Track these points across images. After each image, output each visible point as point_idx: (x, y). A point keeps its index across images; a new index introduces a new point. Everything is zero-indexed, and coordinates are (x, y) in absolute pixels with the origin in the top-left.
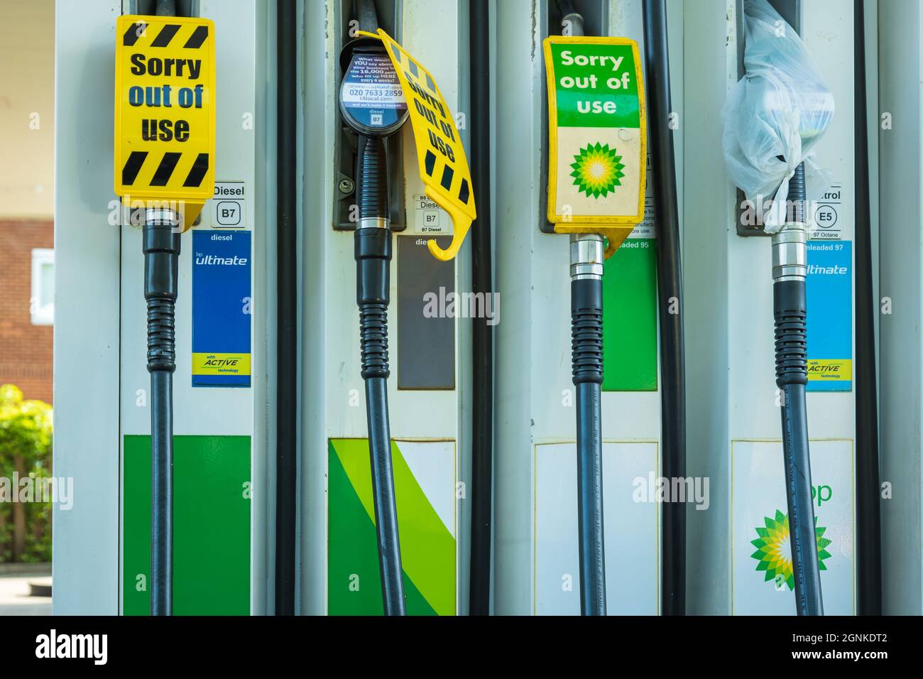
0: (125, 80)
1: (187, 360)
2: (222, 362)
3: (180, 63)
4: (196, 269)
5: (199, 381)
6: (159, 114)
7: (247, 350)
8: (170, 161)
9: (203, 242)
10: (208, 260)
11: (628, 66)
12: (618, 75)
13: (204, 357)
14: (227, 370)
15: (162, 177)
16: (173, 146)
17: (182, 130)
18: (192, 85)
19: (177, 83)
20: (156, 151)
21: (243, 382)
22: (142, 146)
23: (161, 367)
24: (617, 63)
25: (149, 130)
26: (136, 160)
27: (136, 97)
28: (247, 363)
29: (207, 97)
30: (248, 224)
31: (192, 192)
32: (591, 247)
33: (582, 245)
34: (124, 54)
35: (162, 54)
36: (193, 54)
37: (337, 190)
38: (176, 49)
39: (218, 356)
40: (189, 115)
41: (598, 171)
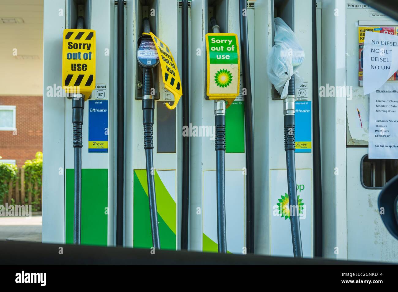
0: (66, 51)
1: (86, 144)
2: (98, 144)
3: (84, 45)
4: (90, 113)
5: (91, 151)
6: (77, 62)
7: (107, 140)
8: (81, 77)
9: (92, 104)
10: (94, 110)
11: (234, 43)
12: (231, 46)
13: (92, 142)
14: (100, 147)
15: (78, 83)
16: (82, 72)
17: (84, 67)
18: (88, 52)
19: (83, 51)
20: (76, 74)
21: (105, 151)
22: (71, 73)
23: (78, 146)
24: (230, 42)
25: (74, 67)
26: (69, 77)
27: (69, 56)
28: (107, 145)
29: (93, 56)
30: (107, 98)
31: (88, 88)
32: (222, 104)
33: (218, 104)
34: (65, 42)
35: (78, 42)
36: (88, 42)
37: (137, 86)
38: (83, 40)
39: (97, 142)
40: (87, 62)
41: (224, 78)
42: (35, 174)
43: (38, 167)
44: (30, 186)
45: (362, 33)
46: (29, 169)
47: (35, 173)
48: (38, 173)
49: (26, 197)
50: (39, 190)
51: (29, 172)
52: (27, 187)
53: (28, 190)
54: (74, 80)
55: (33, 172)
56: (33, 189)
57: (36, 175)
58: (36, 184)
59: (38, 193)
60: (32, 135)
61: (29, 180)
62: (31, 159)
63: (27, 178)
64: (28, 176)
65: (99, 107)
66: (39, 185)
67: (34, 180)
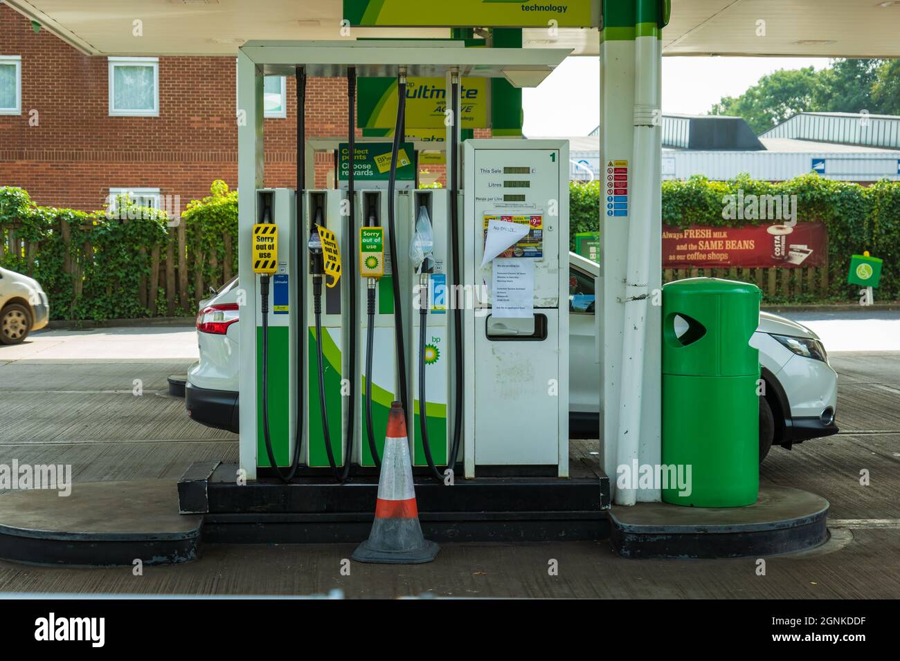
0: (255, 243)
1: (272, 307)
2: (281, 308)
3: (269, 238)
4: (275, 285)
5: (275, 313)
6: (263, 251)
7: (288, 305)
8: (266, 263)
9: (276, 277)
10: (277, 282)
11: (380, 236)
12: (377, 238)
13: (277, 306)
14: (282, 310)
15: (264, 266)
16: (267, 259)
17: (269, 255)
18: (271, 244)
19: (268, 243)
20: (263, 260)
21: (287, 313)
22: (259, 259)
23: (265, 311)
24: (378, 234)
25: (261, 256)
26: (258, 263)
27: (258, 247)
28: (288, 308)
29: (276, 247)
30: (287, 272)
31: (271, 269)
32: (372, 281)
33: (370, 280)
34: (255, 236)
35: (264, 236)
36: (271, 235)
37: (310, 264)
38: (268, 234)
39: (280, 306)
40: (271, 251)
41: (372, 262)
42: (209, 231)
43: (217, 214)
44: (200, 258)
45: (487, 222)
46: (196, 219)
47: (210, 228)
48: (217, 228)
49: (191, 282)
50: (221, 267)
51: (196, 227)
52: (191, 261)
53: (196, 266)
54: (261, 265)
55: (205, 227)
56: (207, 265)
57: (212, 234)
58: (213, 254)
59: (217, 273)
60: (199, 128)
61: (196, 245)
62: (200, 197)
63: (192, 240)
64: (194, 237)
65: (282, 279)
66: (220, 257)
67: (208, 244)
